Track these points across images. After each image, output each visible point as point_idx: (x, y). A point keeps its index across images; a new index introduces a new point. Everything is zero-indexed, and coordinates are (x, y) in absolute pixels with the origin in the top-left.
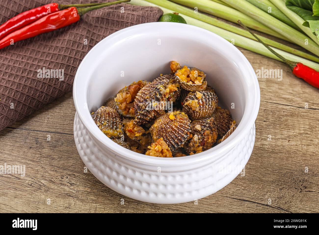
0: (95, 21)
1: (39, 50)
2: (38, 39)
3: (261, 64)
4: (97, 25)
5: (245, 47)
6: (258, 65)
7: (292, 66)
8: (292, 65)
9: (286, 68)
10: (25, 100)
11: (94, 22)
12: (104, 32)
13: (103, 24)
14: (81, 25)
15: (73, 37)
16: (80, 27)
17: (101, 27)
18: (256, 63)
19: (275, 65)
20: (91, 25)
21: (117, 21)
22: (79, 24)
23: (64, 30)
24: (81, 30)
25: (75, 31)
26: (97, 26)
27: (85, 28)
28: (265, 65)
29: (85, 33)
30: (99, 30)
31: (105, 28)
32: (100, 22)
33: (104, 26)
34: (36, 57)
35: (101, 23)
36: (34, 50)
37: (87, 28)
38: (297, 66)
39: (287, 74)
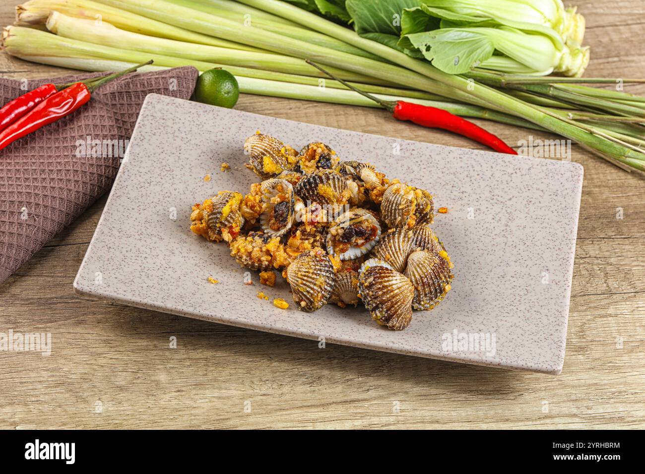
0: (109, 98)
1: (49, 146)
2: (40, 134)
3: (347, 115)
4: (114, 102)
5: (318, 99)
6: (343, 116)
7: (392, 107)
8: (392, 105)
9: (381, 114)
10: (60, 204)
11: (110, 100)
12: (128, 110)
13: (123, 99)
14: (94, 105)
15: (91, 120)
16: (94, 107)
17: (120, 104)
18: (340, 115)
19: (365, 112)
20: (107, 104)
21: (142, 91)
22: (91, 104)
23: (73, 116)
24: (97, 111)
25: (90, 113)
26: (115, 105)
27: (102, 108)
28: (352, 115)
29: (104, 113)
30: (120, 109)
31: (128, 104)
32: (117, 99)
33: (125, 102)
34: (48, 155)
35: (119, 99)
36: (43, 147)
37: (105, 108)
38: (398, 105)
39: (386, 121)
